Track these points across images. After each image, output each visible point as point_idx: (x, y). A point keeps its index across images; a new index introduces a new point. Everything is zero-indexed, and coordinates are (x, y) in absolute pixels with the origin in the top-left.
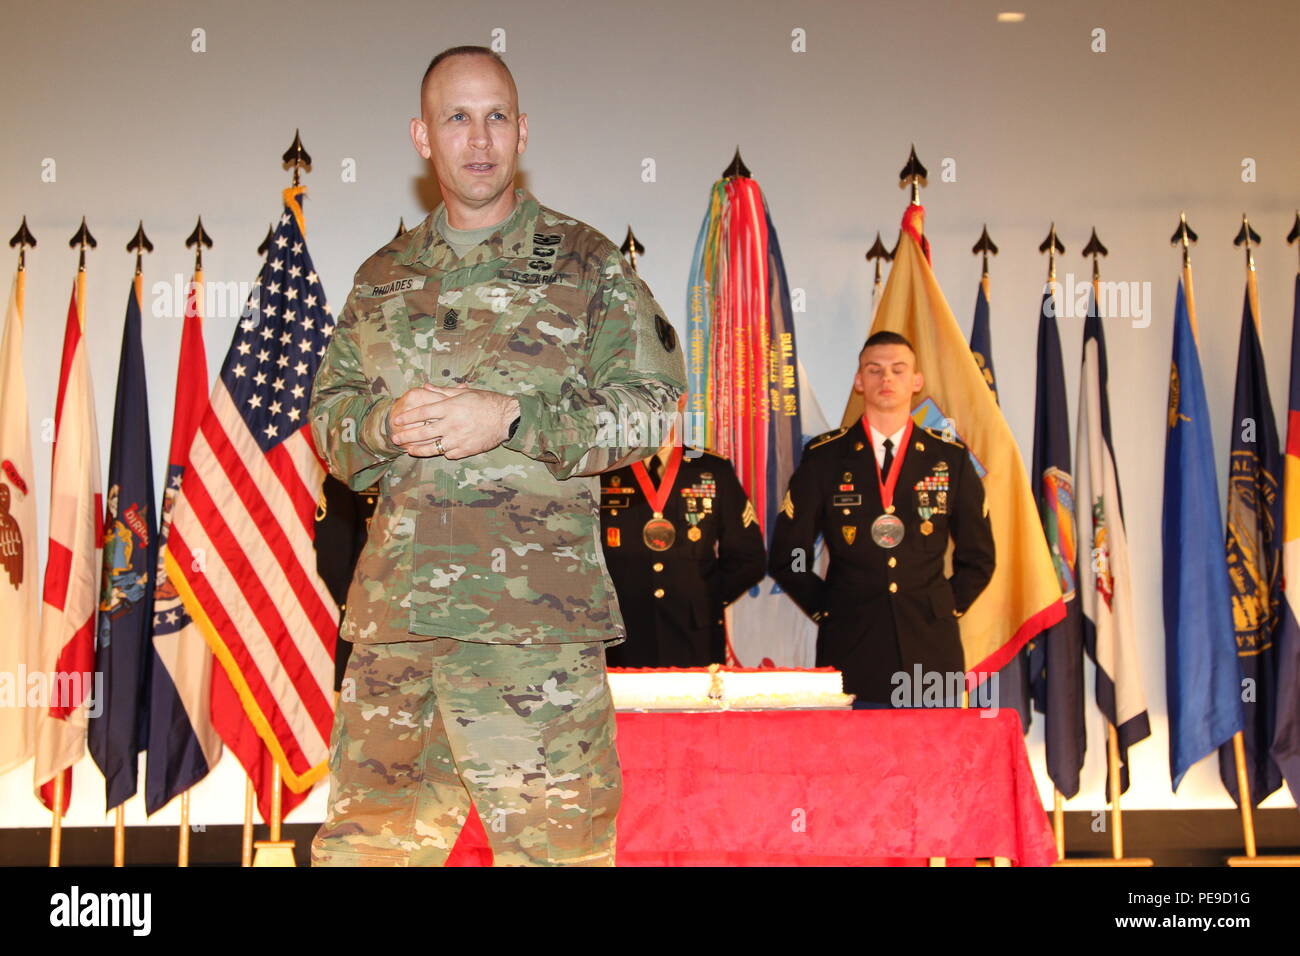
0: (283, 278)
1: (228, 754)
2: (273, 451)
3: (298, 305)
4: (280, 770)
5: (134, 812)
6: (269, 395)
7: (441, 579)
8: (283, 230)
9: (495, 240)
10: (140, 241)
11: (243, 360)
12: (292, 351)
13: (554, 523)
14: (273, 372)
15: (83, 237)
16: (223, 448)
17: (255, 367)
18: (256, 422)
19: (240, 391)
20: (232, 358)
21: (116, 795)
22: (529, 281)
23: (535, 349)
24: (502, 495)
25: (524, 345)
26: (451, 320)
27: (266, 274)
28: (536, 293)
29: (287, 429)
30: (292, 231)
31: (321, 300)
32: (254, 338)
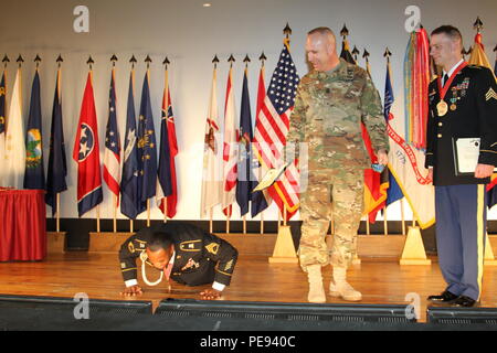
0: (284, 65)
1: (273, 202)
2: (282, 115)
3: (288, 72)
4: (286, 206)
5: (248, 217)
6: (281, 99)
7: (330, 155)
8: (283, 51)
9: (338, 71)
10: (247, 59)
11: (273, 89)
12: (286, 86)
13: (355, 139)
14: (281, 92)
15: (231, 59)
16: (268, 114)
17: (276, 91)
18: (277, 106)
19: (272, 98)
20: (270, 88)
21: (243, 212)
22: (347, 81)
23: (350, 98)
24: (344, 134)
25: (348, 97)
26: (328, 91)
27: (279, 64)
28: (349, 84)
29: (286, 108)
30: (286, 52)
31: (295, 71)
32: (276, 83)
